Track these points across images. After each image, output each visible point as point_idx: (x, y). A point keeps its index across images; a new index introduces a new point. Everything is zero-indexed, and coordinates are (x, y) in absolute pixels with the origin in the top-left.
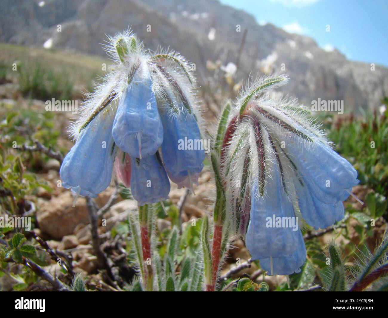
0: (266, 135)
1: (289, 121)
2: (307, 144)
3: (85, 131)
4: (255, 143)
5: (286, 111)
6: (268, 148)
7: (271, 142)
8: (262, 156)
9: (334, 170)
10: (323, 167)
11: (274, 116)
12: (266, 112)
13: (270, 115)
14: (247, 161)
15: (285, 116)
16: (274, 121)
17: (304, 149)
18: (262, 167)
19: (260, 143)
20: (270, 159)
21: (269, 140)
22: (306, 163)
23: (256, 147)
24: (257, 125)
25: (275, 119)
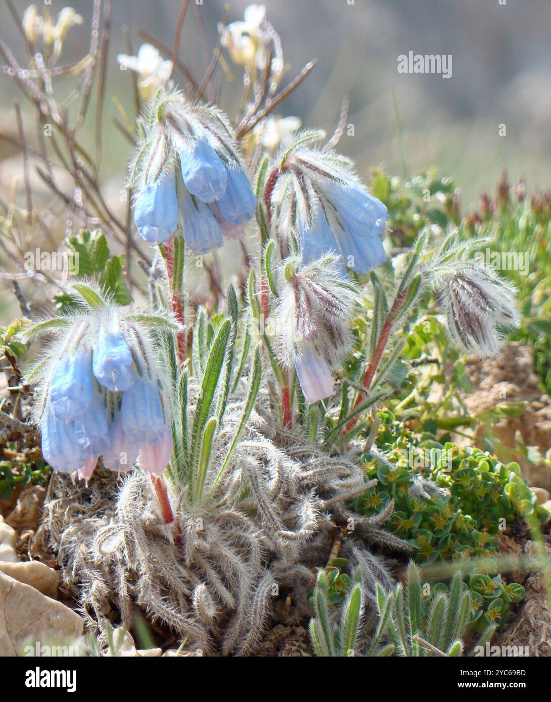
0: (308, 182)
1: (327, 170)
2: (344, 187)
3: (158, 181)
4: (300, 189)
5: (324, 162)
6: (312, 192)
7: (313, 187)
8: (307, 198)
9: (366, 205)
10: (357, 204)
11: (314, 167)
12: (307, 163)
13: (311, 165)
14: (294, 205)
15: (323, 165)
16: (314, 170)
17: (342, 191)
18: (309, 207)
19: (304, 189)
20: (314, 200)
21: (311, 186)
22: (344, 202)
23: (301, 192)
24: (299, 173)
25: (316, 169)
